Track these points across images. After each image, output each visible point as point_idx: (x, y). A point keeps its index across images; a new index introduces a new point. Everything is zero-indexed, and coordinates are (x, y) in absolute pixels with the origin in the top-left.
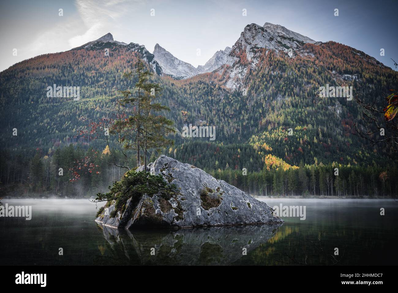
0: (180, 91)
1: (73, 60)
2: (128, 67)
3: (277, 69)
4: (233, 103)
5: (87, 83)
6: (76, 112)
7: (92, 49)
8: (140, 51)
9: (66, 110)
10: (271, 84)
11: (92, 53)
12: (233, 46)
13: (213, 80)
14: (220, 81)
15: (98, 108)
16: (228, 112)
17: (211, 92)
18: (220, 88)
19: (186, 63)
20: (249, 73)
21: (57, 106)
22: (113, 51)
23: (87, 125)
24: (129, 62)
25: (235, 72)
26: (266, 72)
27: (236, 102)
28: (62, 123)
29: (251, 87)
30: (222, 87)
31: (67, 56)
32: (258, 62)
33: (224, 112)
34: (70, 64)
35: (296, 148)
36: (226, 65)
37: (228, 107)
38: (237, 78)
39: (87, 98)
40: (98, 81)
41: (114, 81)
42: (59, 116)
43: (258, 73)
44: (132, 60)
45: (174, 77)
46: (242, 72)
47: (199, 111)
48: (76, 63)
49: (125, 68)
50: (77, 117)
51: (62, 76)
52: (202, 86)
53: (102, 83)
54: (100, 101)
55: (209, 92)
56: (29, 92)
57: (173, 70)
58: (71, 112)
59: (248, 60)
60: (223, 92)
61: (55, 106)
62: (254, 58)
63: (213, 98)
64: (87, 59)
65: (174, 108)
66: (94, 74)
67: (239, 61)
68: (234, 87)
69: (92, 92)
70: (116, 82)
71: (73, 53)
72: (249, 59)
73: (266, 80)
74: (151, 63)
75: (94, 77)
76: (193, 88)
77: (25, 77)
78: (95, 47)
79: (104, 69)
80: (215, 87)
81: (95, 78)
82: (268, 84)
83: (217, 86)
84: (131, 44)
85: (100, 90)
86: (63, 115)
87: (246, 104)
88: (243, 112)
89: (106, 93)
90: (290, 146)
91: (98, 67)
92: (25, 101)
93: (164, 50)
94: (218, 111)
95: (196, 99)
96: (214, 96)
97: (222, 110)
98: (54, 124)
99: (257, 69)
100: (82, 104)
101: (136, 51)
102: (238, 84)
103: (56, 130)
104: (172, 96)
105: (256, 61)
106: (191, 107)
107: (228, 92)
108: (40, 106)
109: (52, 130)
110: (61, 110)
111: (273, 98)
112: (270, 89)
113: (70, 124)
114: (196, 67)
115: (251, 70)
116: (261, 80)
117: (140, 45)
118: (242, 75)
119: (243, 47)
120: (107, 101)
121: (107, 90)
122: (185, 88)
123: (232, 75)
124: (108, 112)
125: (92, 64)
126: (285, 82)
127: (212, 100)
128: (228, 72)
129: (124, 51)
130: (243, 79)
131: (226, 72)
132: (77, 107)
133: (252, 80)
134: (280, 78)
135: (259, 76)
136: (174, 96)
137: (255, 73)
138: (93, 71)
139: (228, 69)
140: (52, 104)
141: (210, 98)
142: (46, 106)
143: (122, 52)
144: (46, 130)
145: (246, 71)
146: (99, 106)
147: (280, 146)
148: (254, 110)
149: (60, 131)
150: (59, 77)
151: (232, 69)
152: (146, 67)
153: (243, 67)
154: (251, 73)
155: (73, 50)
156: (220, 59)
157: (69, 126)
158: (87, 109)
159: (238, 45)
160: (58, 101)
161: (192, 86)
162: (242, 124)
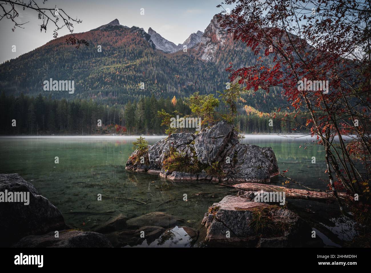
0: (170, 62)
1: (93, 38)
2: (133, 44)
3: (240, 46)
4: (208, 70)
5: (105, 55)
6: (102, 76)
7: (105, 30)
8: (140, 32)
9: (94, 73)
10: (236, 57)
11: (106, 33)
12: (205, 30)
13: (192, 54)
14: (197, 54)
15: (118, 73)
16: (206, 76)
17: (192, 62)
18: (198, 60)
19: (170, 42)
20: (219, 49)
21: (86, 71)
22: (121, 32)
23: (111, 84)
24: (133, 40)
25: (208, 48)
26: (232, 48)
27: (210, 69)
28: (92, 83)
29: (221, 58)
30: (199, 59)
31: (88, 36)
32: (225, 41)
33: (203, 76)
34: (91, 41)
35: (262, 101)
36: (200, 43)
37: (205, 73)
38: (210, 53)
39: (107, 65)
40: (113, 54)
41: (125, 53)
42: (90, 78)
43: (225, 49)
44: (136, 39)
45: (164, 52)
46: (213, 48)
47: (187, 76)
48: (95, 40)
49: (131, 44)
50: (104, 79)
51: (86, 50)
52: (185, 58)
53: (116, 55)
54: (118, 67)
55: (191, 62)
56: (64, 61)
57: (162, 47)
58: (98, 76)
59: (217, 40)
60: (200, 63)
61: (85, 71)
62: (222, 38)
63: (194, 66)
64: (103, 38)
65: (169, 73)
66: (109, 49)
67: (211, 41)
68: (208, 59)
69: (110, 61)
70: (126, 54)
71: (92, 33)
72: (219, 39)
73: (232, 54)
74: (148, 41)
75: (109, 51)
76: (179, 59)
77: (60, 50)
78: (107, 29)
79: (116, 45)
80: (194, 58)
81: (111, 51)
82: (233, 56)
83: (196, 58)
84: (134, 27)
85: (116, 60)
86: (93, 77)
87: (218, 71)
88: (216, 76)
89: (120, 62)
90: (258, 99)
91: (111, 43)
92: (63, 67)
93: (155, 32)
94: (199, 75)
95: (183, 67)
96: (195, 65)
97: (201, 75)
98: (87, 84)
99: (224, 45)
100: (105, 69)
101: (138, 32)
102: (210, 57)
103: (89, 88)
104: (167, 65)
105: (223, 41)
106: (182, 72)
107: (204, 63)
108: (74, 71)
109: (87, 88)
110: (91, 74)
111: (237, 67)
112: (235, 60)
113: (99, 83)
114: (177, 45)
115: (220, 47)
116: (228, 54)
117: (140, 28)
118: (213, 50)
119: (213, 30)
120: (124, 67)
121: (121, 60)
122: (174, 59)
123: (206, 50)
124: (125, 76)
125: (107, 41)
126: (245, 55)
127: (193, 68)
128: (202, 49)
129: (129, 32)
130: (214, 53)
131: (201, 48)
132: (102, 72)
133: (221, 54)
134: (242, 53)
135: (227, 51)
136: (169, 65)
137: (223, 49)
138: (108, 47)
139: (202, 46)
140: (82, 69)
141: (192, 66)
142: (78, 71)
143: (127, 33)
144: (82, 88)
145: (216, 48)
146: (119, 71)
147: (251, 99)
148: (224, 75)
149: (92, 89)
150: (85, 50)
151: (206, 46)
152: (146, 44)
153: (214, 44)
154: (220, 49)
155: (91, 31)
156: (194, 39)
157: (99, 85)
158: (110, 73)
159: (209, 29)
160: (86, 68)
161: (178, 58)
162: (217, 85)
